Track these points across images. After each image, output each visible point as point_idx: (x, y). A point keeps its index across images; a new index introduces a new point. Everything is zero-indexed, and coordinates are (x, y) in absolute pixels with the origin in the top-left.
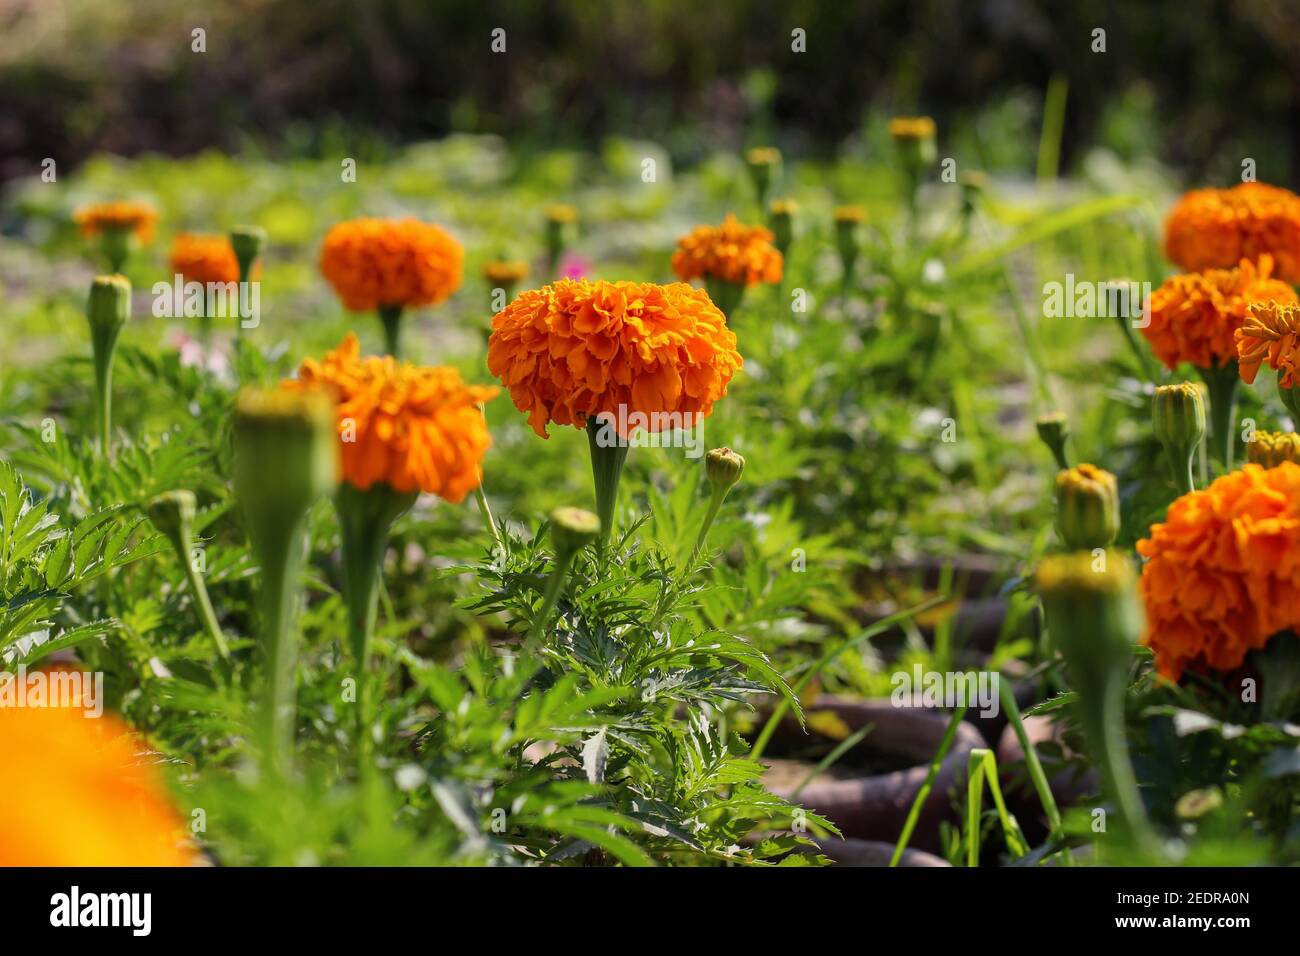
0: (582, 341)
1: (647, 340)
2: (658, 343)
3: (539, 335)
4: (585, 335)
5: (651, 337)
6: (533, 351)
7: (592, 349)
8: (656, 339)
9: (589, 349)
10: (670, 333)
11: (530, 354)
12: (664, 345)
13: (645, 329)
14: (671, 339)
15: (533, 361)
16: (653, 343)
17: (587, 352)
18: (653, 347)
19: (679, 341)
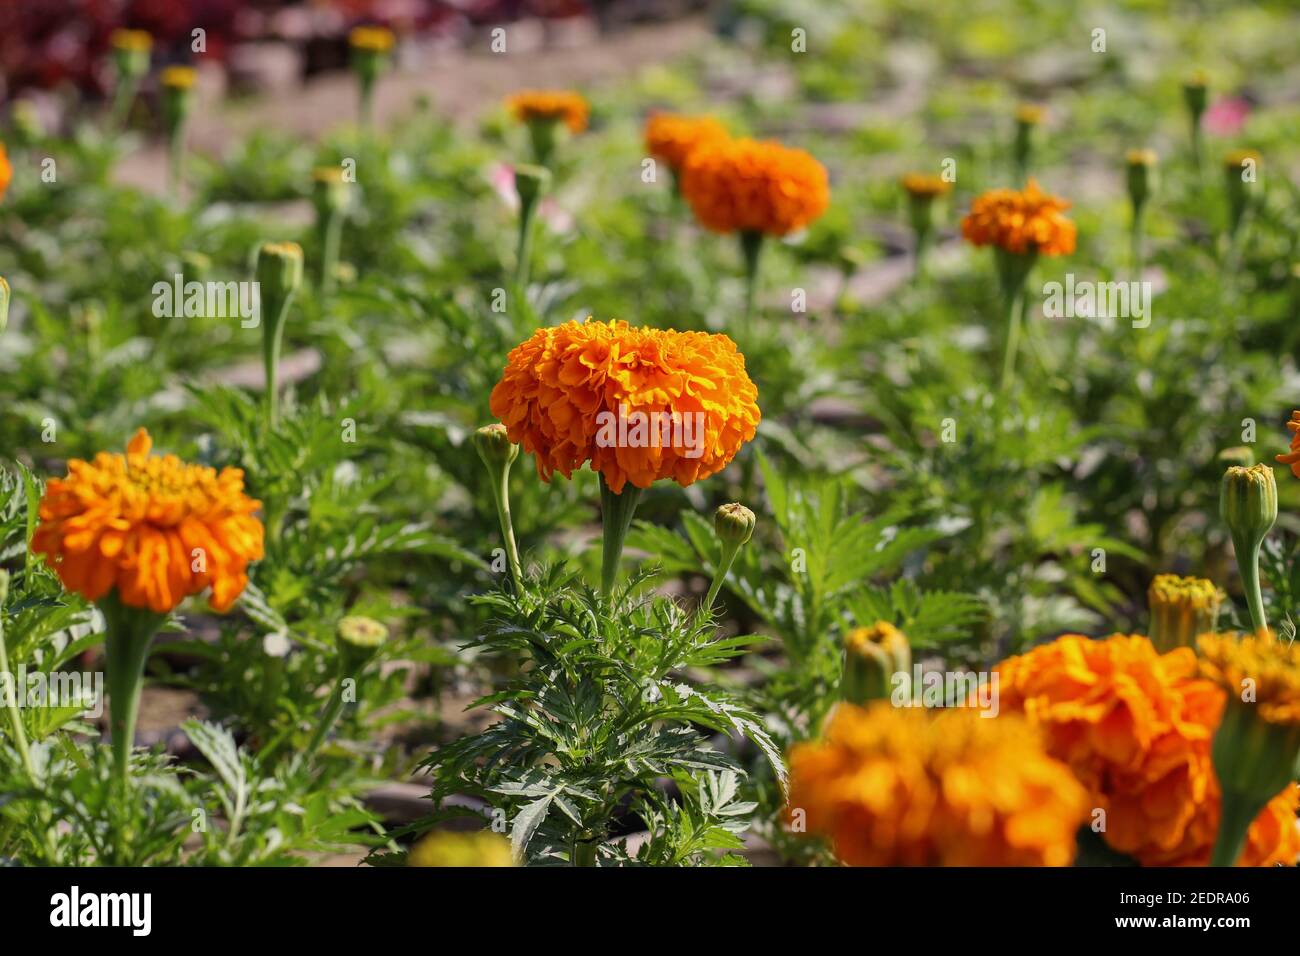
0: (564, 394)
1: (632, 397)
2: (641, 401)
3: (532, 382)
4: (569, 387)
5: (637, 393)
6: (526, 397)
7: (576, 401)
8: (640, 395)
9: (572, 401)
10: (658, 390)
11: (524, 400)
12: (646, 403)
13: (631, 384)
14: (655, 397)
15: (526, 406)
16: (636, 400)
17: (570, 405)
18: (635, 404)
19: (664, 400)
